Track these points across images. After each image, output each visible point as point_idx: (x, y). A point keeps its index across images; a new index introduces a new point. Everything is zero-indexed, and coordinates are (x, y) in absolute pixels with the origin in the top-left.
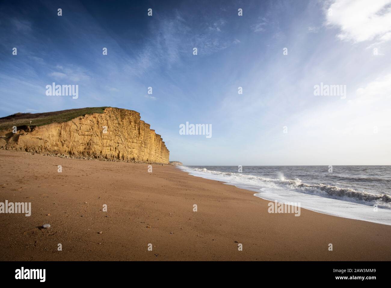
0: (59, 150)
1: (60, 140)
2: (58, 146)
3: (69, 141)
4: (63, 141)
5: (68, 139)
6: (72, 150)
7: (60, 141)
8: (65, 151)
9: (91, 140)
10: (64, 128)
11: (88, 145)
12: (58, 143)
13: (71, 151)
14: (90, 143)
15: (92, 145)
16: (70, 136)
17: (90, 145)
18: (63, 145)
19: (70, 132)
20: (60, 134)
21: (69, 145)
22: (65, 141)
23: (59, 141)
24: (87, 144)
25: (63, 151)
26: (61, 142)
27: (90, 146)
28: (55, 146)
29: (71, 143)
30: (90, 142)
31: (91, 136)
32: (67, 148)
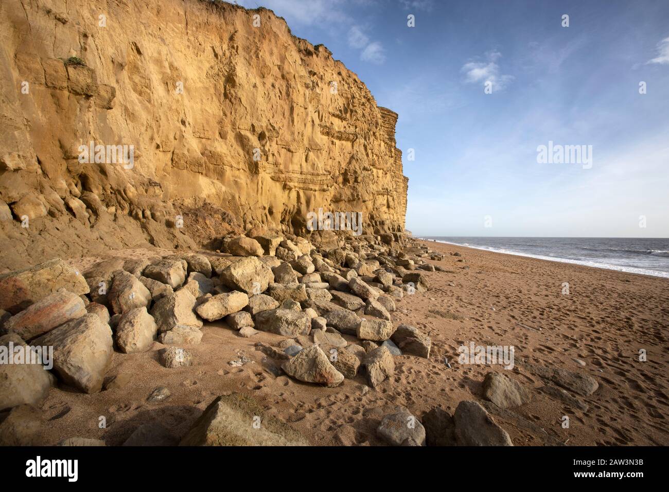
0: (232, 201)
1: (228, 128)
2: (221, 175)
3: (288, 137)
4: (248, 134)
5: (279, 122)
6: (308, 203)
7: (231, 136)
8: (271, 212)
9: (352, 157)
10: (247, 49)
11: (346, 181)
12: (220, 147)
13: (303, 207)
14: (355, 172)
15: (363, 181)
16: (287, 108)
17: (356, 181)
18: (254, 168)
19: (284, 84)
20: (230, 80)
21: (291, 168)
22: (261, 137)
23: (223, 136)
24: (341, 179)
25: (259, 213)
26: (241, 140)
27: (354, 188)
28: (197, 167)
29: (299, 156)
30: (352, 167)
31: (353, 142)
32: (277, 188)
